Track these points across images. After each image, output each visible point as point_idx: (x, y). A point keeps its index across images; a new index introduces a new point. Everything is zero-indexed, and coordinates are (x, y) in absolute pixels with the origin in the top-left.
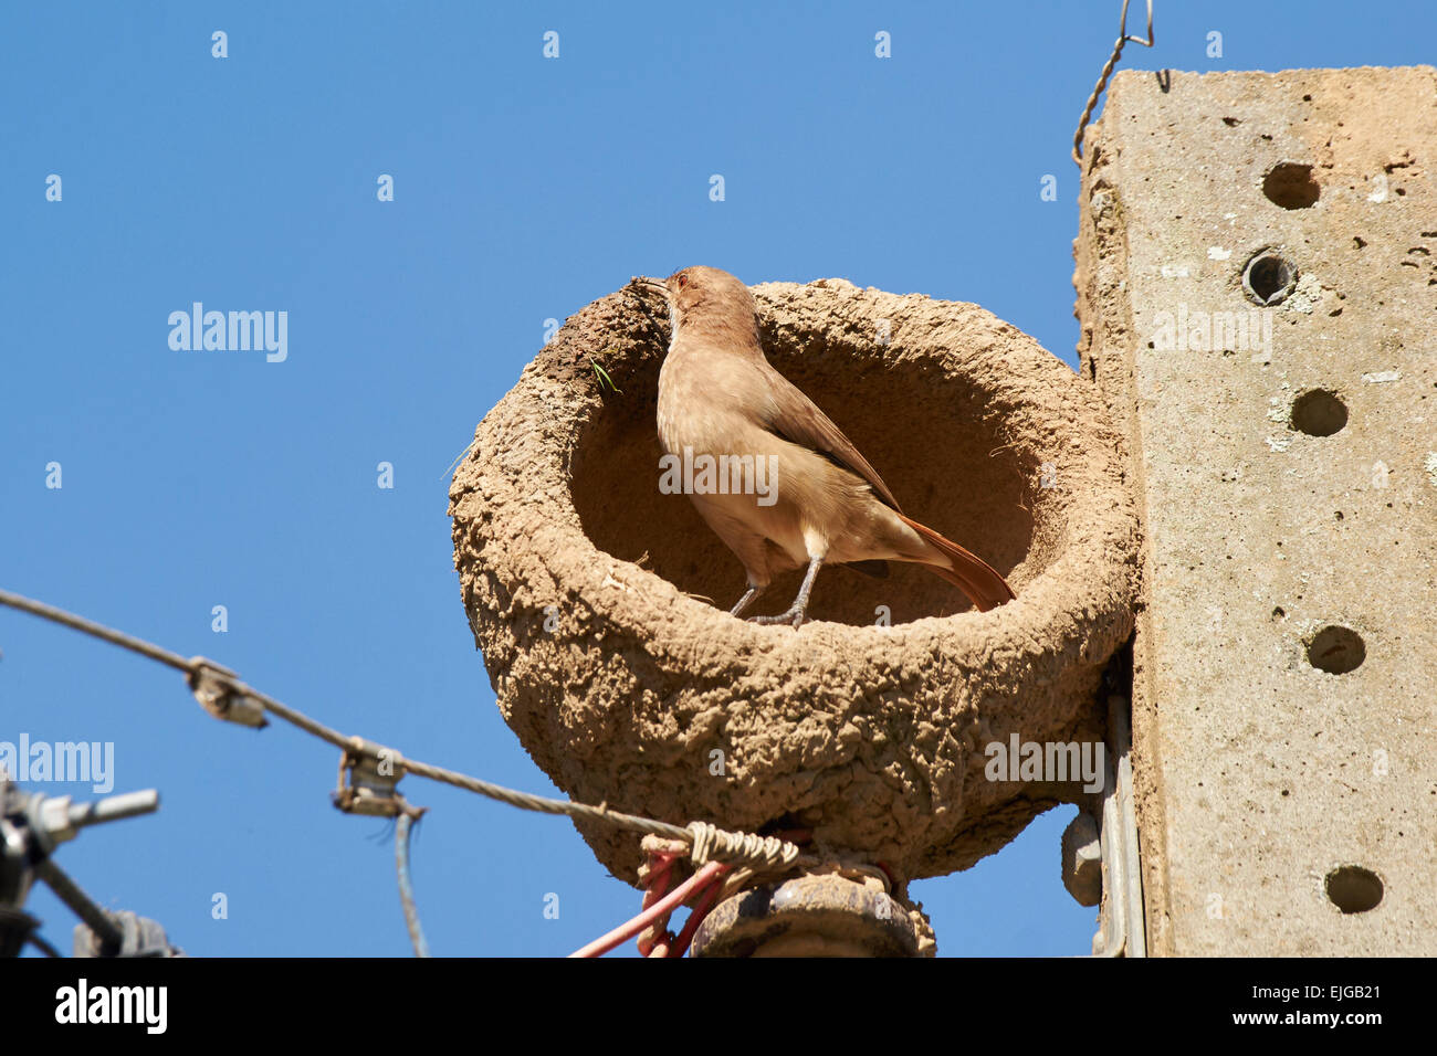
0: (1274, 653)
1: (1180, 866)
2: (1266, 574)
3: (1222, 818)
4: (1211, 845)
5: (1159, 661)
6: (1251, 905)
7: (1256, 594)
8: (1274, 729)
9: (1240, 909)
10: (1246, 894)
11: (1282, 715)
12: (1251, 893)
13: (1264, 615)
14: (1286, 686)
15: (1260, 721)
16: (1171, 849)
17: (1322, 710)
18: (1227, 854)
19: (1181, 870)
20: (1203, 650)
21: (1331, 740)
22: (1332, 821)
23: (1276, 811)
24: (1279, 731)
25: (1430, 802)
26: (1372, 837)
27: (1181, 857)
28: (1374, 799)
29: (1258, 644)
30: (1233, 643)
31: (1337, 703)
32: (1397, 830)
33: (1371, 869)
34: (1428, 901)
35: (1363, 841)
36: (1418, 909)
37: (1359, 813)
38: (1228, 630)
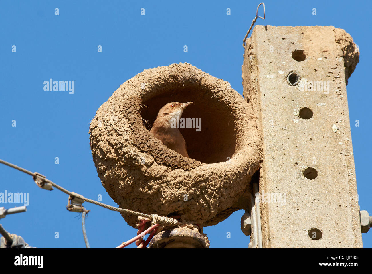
0: (295, 174)
1: (272, 227)
2: (293, 154)
3: (282, 215)
4: (280, 222)
5: (267, 175)
6: (290, 238)
7: (291, 159)
8: (295, 193)
9: (287, 238)
10: (289, 235)
11: (297, 189)
12: (290, 235)
13: (293, 164)
14: (298, 182)
15: (292, 191)
16: (270, 223)
17: (307, 188)
18: (284, 224)
19: (273, 228)
20: (277, 173)
21: (309, 196)
22: (310, 217)
23: (296, 214)
24: (296, 193)
25: (334, 212)
26: (320, 221)
27: (272, 225)
28: (320, 211)
29: (291, 171)
30: (285, 171)
31: (311, 187)
32: (326, 219)
33: (319, 229)
34: (334, 237)
35: (317, 222)
36: (331, 239)
37: (316, 215)
38: (284, 168)
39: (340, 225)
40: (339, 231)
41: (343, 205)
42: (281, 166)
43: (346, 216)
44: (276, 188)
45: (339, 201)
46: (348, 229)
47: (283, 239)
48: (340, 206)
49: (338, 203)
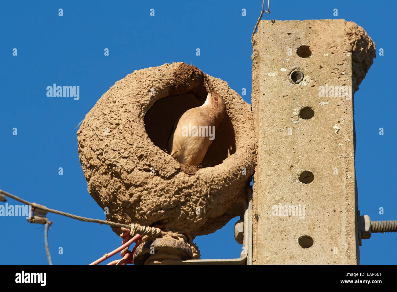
0: (290, 178)
1: (260, 235)
2: (289, 157)
3: (272, 222)
4: (269, 230)
5: (259, 180)
6: (278, 246)
7: (286, 162)
8: (288, 198)
9: (275, 247)
10: (277, 243)
11: (291, 195)
12: (279, 243)
13: (288, 168)
14: (292, 187)
15: (285, 196)
16: (259, 231)
17: (301, 193)
18: (273, 232)
19: (260, 237)
20: (271, 177)
21: (303, 201)
22: (301, 223)
23: (287, 220)
24: (289, 199)
25: (328, 218)
26: (312, 228)
27: (261, 233)
28: (313, 217)
29: (286, 175)
30: (279, 175)
31: (305, 191)
32: (318, 226)
33: (311, 236)
34: (325, 245)
35: (309, 229)
36: (322, 247)
37: (309, 221)
38: (279, 171)
39: (333, 232)
40: (331, 238)
41: (338, 210)
42: (275, 170)
43: (340, 222)
44: (269, 193)
45: (334, 206)
46: (342, 236)
47: (271, 247)
48: (335, 211)
49: (333, 208)
